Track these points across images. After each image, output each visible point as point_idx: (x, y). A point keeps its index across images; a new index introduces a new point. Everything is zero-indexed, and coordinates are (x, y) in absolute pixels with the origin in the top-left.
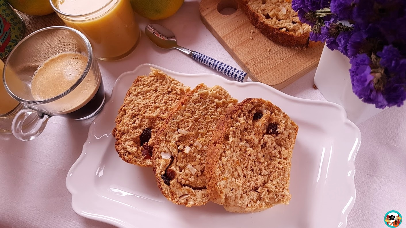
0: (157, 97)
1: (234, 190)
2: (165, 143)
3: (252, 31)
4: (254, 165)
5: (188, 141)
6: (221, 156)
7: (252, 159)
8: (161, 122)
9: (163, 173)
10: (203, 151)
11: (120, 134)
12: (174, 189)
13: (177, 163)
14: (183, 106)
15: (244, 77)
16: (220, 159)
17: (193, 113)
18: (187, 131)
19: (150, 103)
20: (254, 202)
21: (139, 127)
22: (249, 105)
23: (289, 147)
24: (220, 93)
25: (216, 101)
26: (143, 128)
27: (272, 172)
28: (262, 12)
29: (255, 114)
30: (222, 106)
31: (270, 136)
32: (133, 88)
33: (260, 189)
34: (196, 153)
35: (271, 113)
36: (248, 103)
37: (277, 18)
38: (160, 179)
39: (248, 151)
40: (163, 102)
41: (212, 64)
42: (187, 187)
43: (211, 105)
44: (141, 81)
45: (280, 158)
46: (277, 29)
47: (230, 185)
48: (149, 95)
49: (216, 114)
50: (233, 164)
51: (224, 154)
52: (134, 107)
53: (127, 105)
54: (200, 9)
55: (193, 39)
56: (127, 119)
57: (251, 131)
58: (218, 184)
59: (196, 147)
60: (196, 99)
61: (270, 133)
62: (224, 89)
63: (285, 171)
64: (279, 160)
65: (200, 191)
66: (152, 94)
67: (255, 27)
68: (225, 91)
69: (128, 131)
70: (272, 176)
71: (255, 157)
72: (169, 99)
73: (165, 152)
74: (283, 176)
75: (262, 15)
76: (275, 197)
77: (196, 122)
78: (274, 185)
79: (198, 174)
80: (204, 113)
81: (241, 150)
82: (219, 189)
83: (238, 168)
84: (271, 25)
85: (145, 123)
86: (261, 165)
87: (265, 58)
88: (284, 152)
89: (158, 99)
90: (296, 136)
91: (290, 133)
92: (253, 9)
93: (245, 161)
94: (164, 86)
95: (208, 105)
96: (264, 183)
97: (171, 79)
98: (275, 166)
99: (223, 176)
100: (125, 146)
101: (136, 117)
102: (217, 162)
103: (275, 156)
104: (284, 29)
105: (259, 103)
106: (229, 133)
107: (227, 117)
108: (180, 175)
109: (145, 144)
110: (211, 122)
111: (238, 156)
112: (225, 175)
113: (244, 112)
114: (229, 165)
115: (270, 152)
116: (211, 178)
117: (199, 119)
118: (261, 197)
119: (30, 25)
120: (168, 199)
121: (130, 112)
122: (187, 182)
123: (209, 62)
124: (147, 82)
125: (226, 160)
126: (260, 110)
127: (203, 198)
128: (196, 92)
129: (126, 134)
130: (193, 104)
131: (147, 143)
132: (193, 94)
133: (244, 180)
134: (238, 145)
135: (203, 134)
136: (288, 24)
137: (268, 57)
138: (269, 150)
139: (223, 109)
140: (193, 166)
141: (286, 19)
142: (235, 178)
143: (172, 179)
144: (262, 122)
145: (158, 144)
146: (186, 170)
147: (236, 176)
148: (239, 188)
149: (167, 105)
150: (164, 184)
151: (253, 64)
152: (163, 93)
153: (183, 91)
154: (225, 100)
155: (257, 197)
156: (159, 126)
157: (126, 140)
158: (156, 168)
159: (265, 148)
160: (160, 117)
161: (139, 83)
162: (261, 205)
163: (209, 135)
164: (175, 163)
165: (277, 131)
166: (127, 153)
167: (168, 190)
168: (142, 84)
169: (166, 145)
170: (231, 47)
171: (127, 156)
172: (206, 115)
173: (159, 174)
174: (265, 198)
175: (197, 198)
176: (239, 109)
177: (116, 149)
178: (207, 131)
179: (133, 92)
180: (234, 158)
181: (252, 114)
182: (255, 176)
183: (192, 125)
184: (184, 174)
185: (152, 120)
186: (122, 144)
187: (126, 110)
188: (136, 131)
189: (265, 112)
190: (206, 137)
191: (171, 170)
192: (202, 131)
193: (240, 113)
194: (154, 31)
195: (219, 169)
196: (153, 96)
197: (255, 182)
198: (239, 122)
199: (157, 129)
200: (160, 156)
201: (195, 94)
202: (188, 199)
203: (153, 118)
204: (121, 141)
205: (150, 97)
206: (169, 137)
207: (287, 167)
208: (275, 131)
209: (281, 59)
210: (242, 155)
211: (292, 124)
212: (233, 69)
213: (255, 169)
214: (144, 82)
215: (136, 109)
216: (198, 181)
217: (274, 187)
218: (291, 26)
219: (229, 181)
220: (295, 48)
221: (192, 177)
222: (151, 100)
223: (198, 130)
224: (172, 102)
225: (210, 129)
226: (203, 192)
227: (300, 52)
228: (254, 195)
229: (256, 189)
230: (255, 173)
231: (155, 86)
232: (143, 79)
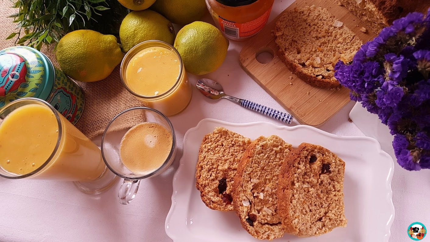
0: (225, 150)
1: (305, 224)
2: (243, 193)
3: (291, 77)
4: (316, 201)
5: (260, 187)
6: (291, 200)
7: (314, 197)
8: (232, 172)
9: (247, 217)
10: (273, 194)
11: (202, 187)
12: (257, 229)
13: (255, 207)
14: (251, 159)
15: (290, 120)
16: (291, 202)
17: (259, 163)
18: (257, 180)
19: (220, 157)
20: (320, 229)
21: (215, 179)
22: (305, 152)
23: (340, 181)
24: (277, 141)
25: (275, 149)
26: (219, 179)
27: (331, 203)
28: (298, 61)
29: (310, 159)
30: (280, 152)
31: (324, 175)
32: (204, 146)
33: (323, 220)
34: (268, 197)
35: (323, 156)
36: (304, 151)
37: (313, 67)
38: (246, 222)
39: (311, 191)
40: (230, 154)
41: (260, 110)
42: (267, 226)
43: (271, 153)
44: (208, 138)
45: (335, 191)
46: (314, 77)
47: (302, 221)
48: (218, 150)
49: (277, 160)
50: (301, 204)
51: (293, 198)
52: (208, 162)
53: (202, 161)
54: (240, 60)
55: (238, 87)
56: (205, 173)
57: (310, 174)
58: (293, 222)
59: (267, 191)
60: (259, 151)
61: (324, 172)
62: (279, 137)
63: (340, 201)
64: (334, 193)
65: (277, 226)
66: (220, 149)
67: (293, 73)
68: (280, 138)
69: (208, 184)
70: (331, 207)
71: (316, 194)
72: (235, 151)
73: (244, 200)
74: (339, 205)
75: (299, 65)
76: (335, 223)
77: (263, 170)
78: (333, 213)
79: (273, 213)
80: (267, 161)
81: (305, 191)
82: (295, 226)
83: (306, 206)
84: (309, 74)
85: (220, 175)
86: (321, 200)
87: (306, 101)
88: (338, 186)
89: (225, 152)
90: (344, 171)
91: (339, 169)
92: (290, 60)
93: (310, 199)
94: (228, 141)
95: (269, 154)
96: (326, 213)
97: (232, 133)
98: (332, 199)
99: (295, 215)
100: (209, 197)
101: (212, 170)
102: (289, 205)
103: (331, 190)
104: (321, 77)
105: (312, 149)
106: (294, 179)
107: (290, 166)
108: (260, 216)
109: (224, 193)
110: (274, 168)
111: (303, 196)
112: (297, 214)
113: (302, 159)
114: (299, 205)
115: (327, 188)
116: (286, 218)
117: (264, 167)
118: (325, 224)
119: (88, 90)
120: (255, 237)
121: (207, 167)
122: (266, 222)
123: (257, 109)
124: (214, 139)
125: (296, 202)
126: (313, 155)
127: (280, 231)
128: (258, 145)
129: (207, 187)
130: (258, 155)
131: (225, 192)
132: (256, 147)
133: (311, 214)
134: (302, 187)
135: (270, 179)
136: (323, 71)
137: (308, 100)
138: (326, 186)
139: (281, 155)
140: (268, 208)
141: (321, 67)
142: (304, 214)
143: (255, 221)
144: (317, 165)
145: (238, 195)
146: (263, 212)
147: (305, 213)
148: (308, 222)
149: (234, 157)
150: (250, 226)
151: (297, 108)
152: (228, 147)
153: (244, 142)
154: (281, 147)
155: (321, 225)
156: (232, 176)
157: (209, 192)
158: (241, 215)
159: (322, 184)
160: (231, 168)
161: (207, 140)
162: (325, 231)
163: (275, 180)
164: (253, 208)
165: (330, 170)
166: (212, 202)
167: (253, 230)
168: (210, 141)
169: (244, 194)
170: (275, 94)
171: (212, 205)
172: (269, 162)
173: (244, 219)
174: (328, 225)
175: (275, 233)
176: (298, 158)
177: (203, 201)
178: (272, 177)
179: (205, 149)
180: (302, 199)
181: (308, 159)
182: (318, 209)
183: (260, 174)
184: (262, 215)
185: (225, 172)
186: (207, 195)
187: (203, 166)
188: (214, 182)
189: (318, 155)
190: (273, 181)
191: (253, 214)
192: (268, 177)
193: (299, 160)
194: (209, 89)
195: (291, 210)
196: (221, 150)
197: (319, 214)
198: (300, 169)
199: (231, 178)
200: (241, 204)
201: (257, 147)
202: (269, 234)
203: (226, 171)
204: (205, 193)
205: (218, 151)
206: (245, 187)
207: (341, 198)
208: (328, 170)
209: (320, 101)
210: (307, 195)
211: (340, 161)
212: (280, 114)
213: (317, 203)
214: (211, 139)
215: (210, 164)
216: (274, 219)
217: (333, 216)
218: (326, 74)
219: (300, 218)
220: (330, 89)
221: (268, 217)
222: (221, 155)
223: (265, 177)
224: (238, 153)
225: (274, 174)
226: (280, 227)
227: (335, 92)
228: (320, 224)
229: (320, 219)
230: (318, 207)
231: (221, 141)
232: (210, 137)
